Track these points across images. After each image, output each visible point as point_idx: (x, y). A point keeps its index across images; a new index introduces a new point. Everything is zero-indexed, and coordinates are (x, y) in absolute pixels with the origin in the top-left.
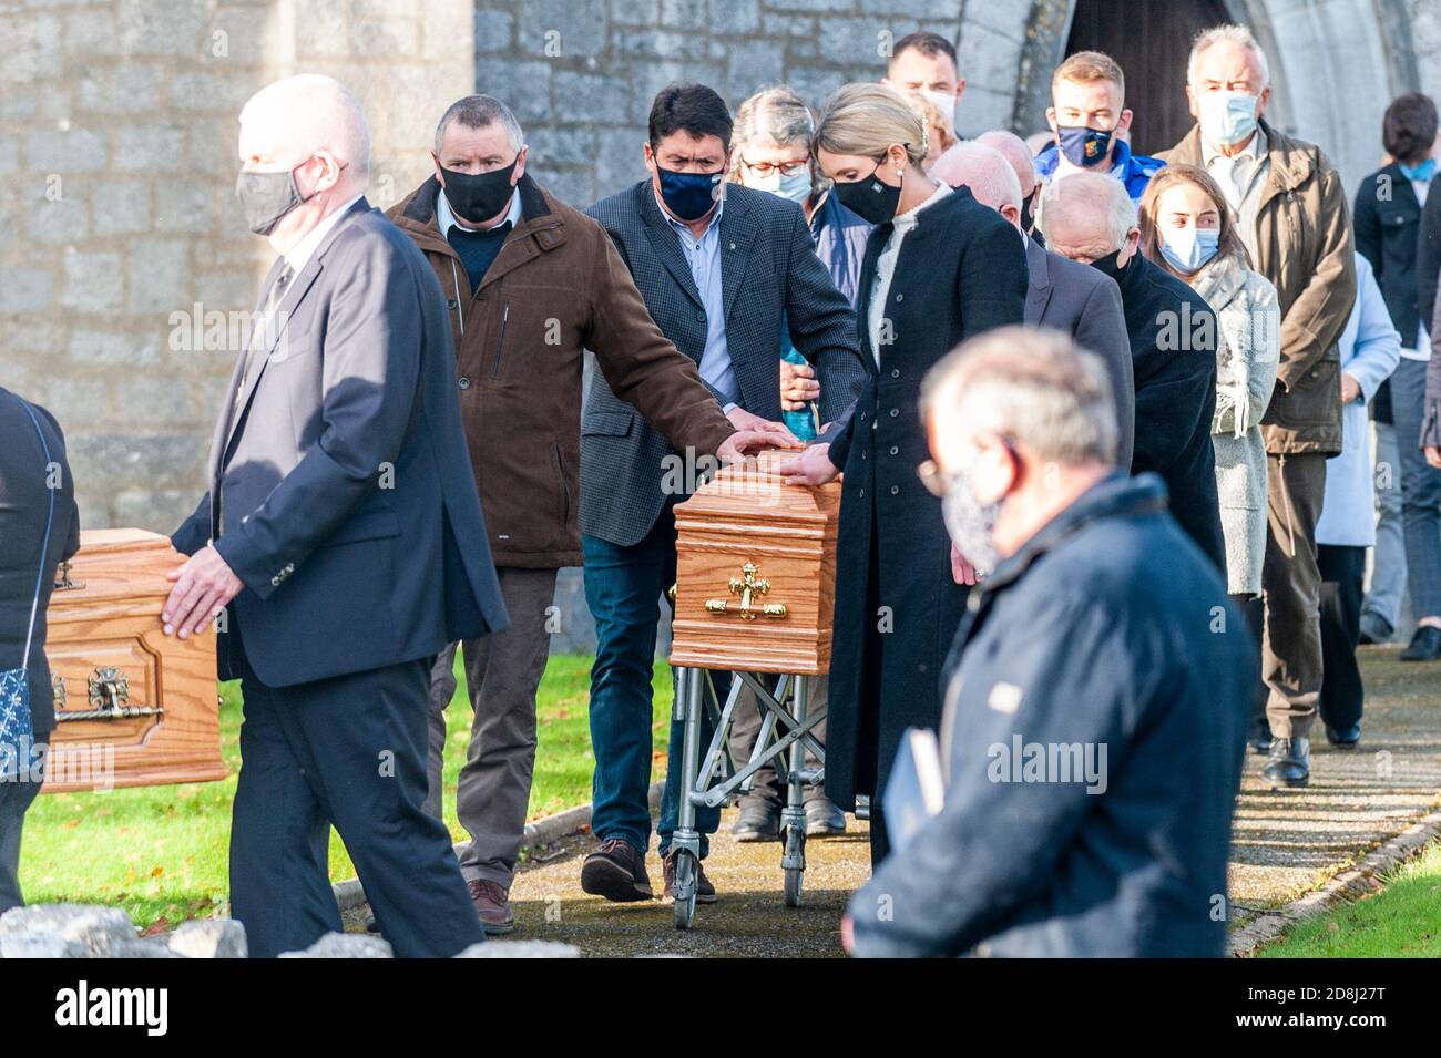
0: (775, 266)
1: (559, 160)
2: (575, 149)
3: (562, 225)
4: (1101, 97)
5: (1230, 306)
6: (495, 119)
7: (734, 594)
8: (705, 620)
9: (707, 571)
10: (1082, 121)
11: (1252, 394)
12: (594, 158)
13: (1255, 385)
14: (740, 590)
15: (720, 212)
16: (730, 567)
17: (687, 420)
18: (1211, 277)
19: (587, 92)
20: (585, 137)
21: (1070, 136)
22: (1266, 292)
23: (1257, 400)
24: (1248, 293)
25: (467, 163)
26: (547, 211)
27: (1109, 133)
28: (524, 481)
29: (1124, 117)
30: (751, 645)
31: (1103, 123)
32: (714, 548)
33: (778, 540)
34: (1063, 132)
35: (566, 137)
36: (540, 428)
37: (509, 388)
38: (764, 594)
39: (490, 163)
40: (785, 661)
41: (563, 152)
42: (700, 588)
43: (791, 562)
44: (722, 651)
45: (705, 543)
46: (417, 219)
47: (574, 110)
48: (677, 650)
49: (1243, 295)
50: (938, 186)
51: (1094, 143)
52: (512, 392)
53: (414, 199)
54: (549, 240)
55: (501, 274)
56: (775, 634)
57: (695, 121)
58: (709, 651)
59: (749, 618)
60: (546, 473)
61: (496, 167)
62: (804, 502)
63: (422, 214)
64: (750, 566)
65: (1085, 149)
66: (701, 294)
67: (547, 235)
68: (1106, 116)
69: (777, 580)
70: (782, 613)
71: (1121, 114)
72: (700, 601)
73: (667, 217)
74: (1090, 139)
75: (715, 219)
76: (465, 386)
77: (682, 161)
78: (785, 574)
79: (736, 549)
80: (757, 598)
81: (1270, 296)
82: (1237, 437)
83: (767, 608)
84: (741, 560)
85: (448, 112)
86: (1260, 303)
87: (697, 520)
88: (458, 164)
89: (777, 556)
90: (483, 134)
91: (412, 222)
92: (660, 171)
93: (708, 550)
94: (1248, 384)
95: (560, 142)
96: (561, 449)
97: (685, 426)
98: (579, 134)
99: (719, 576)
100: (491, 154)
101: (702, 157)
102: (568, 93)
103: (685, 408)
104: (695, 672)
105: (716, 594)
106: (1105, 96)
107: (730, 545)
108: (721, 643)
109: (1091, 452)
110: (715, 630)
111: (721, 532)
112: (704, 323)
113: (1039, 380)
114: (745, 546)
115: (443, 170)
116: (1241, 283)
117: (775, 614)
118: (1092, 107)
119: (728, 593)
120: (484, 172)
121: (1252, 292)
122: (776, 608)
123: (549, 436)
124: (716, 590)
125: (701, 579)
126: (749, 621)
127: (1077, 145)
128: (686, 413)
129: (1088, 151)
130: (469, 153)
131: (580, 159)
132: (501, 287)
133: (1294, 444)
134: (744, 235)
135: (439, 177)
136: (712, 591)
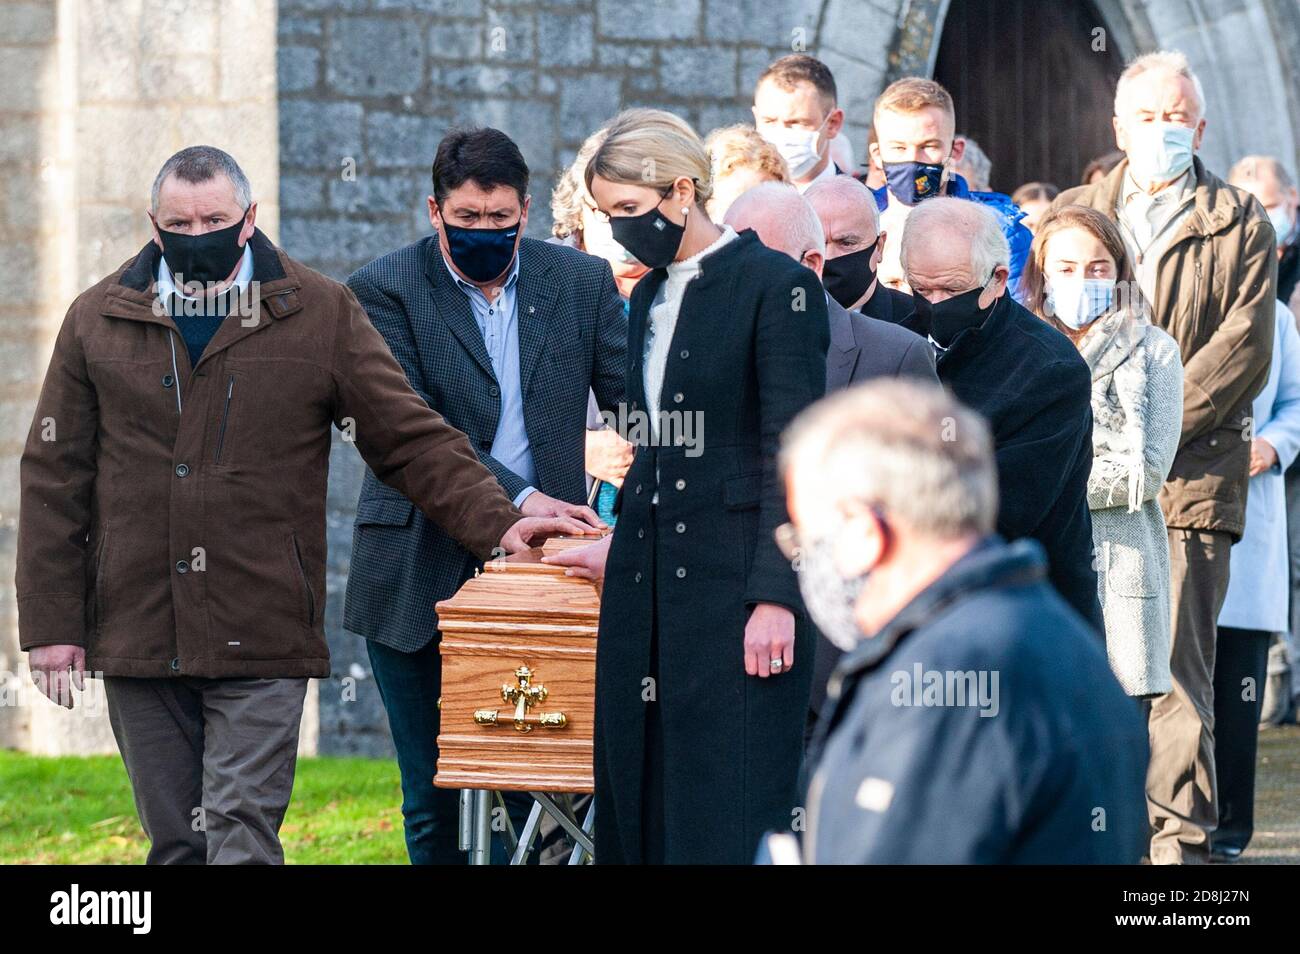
0: (580, 332)
1: (373, 209)
2: (391, 197)
3: (298, 289)
4: (928, 127)
5: (1126, 364)
6: (218, 171)
7: (506, 702)
8: (474, 733)
9: (477, 677)
10: (910, 155)
11: (1148, 461)
12: (411, 206)
13: (1151, 453)
14: (513, 697)
15: (516, 272)
16: (501, 671)
17: (465, 506)
18: (1104, 331)
19: (403, 134)
20: (401, 184)
21: (898, 173)
22: (1165, 346)
23: (1154, 470)
24: (1146, 350)
25: (188, 222)
26: (282, 274)
27: (940, 167)
28: (257, 580)
29: (956, 146)
30: (527, 760)
31: (932, 156)
32: (483, 650)
33: (556, 640)
34: (889, 169)
35: (381, 184)
36: (272, 519)
37: (236, 473)
38: (541, 702)
39: (216, 221)
40: (567, 778)
41: (378, 200)
42: (469, 697)
43: (570, 663)
44: (495, 769)
45: (473, 646)
46: (132, 287)
47: (389, 154)
48: (443, 769)
49: (1141, 352)
50: (722, 230)
51: (925, 179)
52: (238, 479)
53: (132, 265)
54: (283, 307)
55: (226, 345)
56: (555, 747)
57: (486, 170)
58: (480, 769)
59: (524, 729)
60: (284, 568)
61: (222, 226)
62: (587, 594)
63: (139, 280)
64: (524, 669)
65: (916, 185)
66: (495, 365)
67: (280, 301)
68: (936, 147)
69: (555, 685)
70: (560, 723)
71: (953, 143)
72: (469, 711)
73: (456, 278)
74: (919, 174)
75: (510, 280)
76: (181, 473)
77: (475, 215)
78: (565, 678)
79: (508, 651)
80: (533, 706)
81: (1171, 354)
82: (1130, 511)
83: (544, 718)
84: (514, 664)
85: (165, 166)
86: (1160, 362)
87: (463, 619)
88: (179, 223)
89: (556, 658)
90: (205, 189)
91: (127, 291)
92: (447, 227)
93: (476, 653)
94: (1144, 452)
95: (374, 190)
96: (300, 542)
97: (461, 513)
98: (395, 180)
99: (491, 682)
100: (216, 210)
101: (495, 210)
102: (382, 135)
103: (462, 491)
104: (483, 794)
105: (486, 703)
106: (935, 124)
107: (502, 647)
108: (495, 760)
109: (969, 524)
110: (486, 744)
111: (491, 632)
112: (497, 397)
113: (915, 443)
114: (519, 647)
115: (161, 232)
116: (1139, 339)
117: (553, 724)
118: (921, 139)
119: (500, 701)
120: (207, 232)
121: (1151, 348)
122: (555, 717)
123: (284, 527)
124: (486, 699)
125: (470, 687)
126: (525, 733)
127: (906, 183)
128: (462, 499)
129: (919, 188)
130: (190, 210)
131: (397, 208)
132: (225, 360)
133: (1179, 517)
134: (543, 297)
135: (157, 240)
136: (482, 699)
